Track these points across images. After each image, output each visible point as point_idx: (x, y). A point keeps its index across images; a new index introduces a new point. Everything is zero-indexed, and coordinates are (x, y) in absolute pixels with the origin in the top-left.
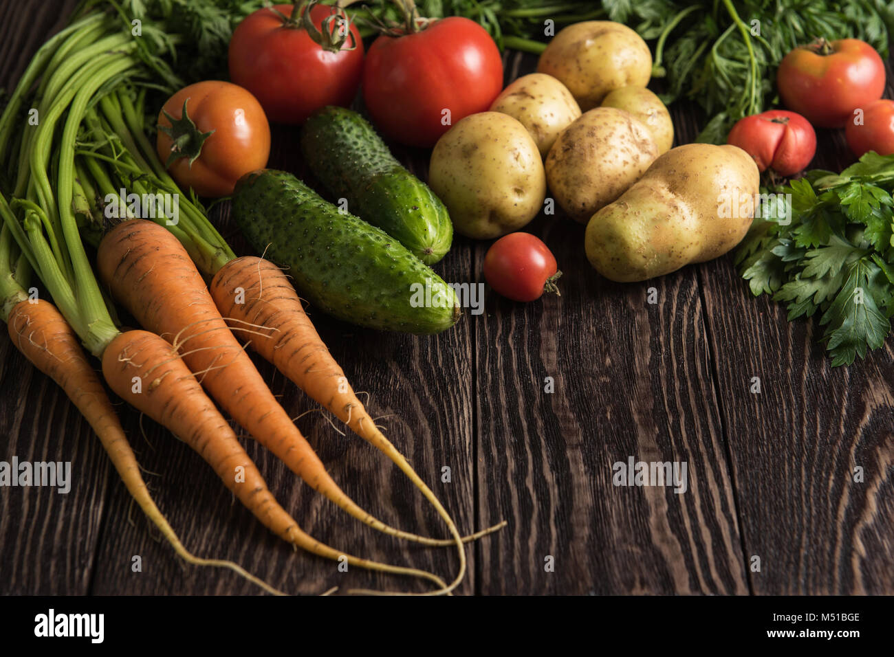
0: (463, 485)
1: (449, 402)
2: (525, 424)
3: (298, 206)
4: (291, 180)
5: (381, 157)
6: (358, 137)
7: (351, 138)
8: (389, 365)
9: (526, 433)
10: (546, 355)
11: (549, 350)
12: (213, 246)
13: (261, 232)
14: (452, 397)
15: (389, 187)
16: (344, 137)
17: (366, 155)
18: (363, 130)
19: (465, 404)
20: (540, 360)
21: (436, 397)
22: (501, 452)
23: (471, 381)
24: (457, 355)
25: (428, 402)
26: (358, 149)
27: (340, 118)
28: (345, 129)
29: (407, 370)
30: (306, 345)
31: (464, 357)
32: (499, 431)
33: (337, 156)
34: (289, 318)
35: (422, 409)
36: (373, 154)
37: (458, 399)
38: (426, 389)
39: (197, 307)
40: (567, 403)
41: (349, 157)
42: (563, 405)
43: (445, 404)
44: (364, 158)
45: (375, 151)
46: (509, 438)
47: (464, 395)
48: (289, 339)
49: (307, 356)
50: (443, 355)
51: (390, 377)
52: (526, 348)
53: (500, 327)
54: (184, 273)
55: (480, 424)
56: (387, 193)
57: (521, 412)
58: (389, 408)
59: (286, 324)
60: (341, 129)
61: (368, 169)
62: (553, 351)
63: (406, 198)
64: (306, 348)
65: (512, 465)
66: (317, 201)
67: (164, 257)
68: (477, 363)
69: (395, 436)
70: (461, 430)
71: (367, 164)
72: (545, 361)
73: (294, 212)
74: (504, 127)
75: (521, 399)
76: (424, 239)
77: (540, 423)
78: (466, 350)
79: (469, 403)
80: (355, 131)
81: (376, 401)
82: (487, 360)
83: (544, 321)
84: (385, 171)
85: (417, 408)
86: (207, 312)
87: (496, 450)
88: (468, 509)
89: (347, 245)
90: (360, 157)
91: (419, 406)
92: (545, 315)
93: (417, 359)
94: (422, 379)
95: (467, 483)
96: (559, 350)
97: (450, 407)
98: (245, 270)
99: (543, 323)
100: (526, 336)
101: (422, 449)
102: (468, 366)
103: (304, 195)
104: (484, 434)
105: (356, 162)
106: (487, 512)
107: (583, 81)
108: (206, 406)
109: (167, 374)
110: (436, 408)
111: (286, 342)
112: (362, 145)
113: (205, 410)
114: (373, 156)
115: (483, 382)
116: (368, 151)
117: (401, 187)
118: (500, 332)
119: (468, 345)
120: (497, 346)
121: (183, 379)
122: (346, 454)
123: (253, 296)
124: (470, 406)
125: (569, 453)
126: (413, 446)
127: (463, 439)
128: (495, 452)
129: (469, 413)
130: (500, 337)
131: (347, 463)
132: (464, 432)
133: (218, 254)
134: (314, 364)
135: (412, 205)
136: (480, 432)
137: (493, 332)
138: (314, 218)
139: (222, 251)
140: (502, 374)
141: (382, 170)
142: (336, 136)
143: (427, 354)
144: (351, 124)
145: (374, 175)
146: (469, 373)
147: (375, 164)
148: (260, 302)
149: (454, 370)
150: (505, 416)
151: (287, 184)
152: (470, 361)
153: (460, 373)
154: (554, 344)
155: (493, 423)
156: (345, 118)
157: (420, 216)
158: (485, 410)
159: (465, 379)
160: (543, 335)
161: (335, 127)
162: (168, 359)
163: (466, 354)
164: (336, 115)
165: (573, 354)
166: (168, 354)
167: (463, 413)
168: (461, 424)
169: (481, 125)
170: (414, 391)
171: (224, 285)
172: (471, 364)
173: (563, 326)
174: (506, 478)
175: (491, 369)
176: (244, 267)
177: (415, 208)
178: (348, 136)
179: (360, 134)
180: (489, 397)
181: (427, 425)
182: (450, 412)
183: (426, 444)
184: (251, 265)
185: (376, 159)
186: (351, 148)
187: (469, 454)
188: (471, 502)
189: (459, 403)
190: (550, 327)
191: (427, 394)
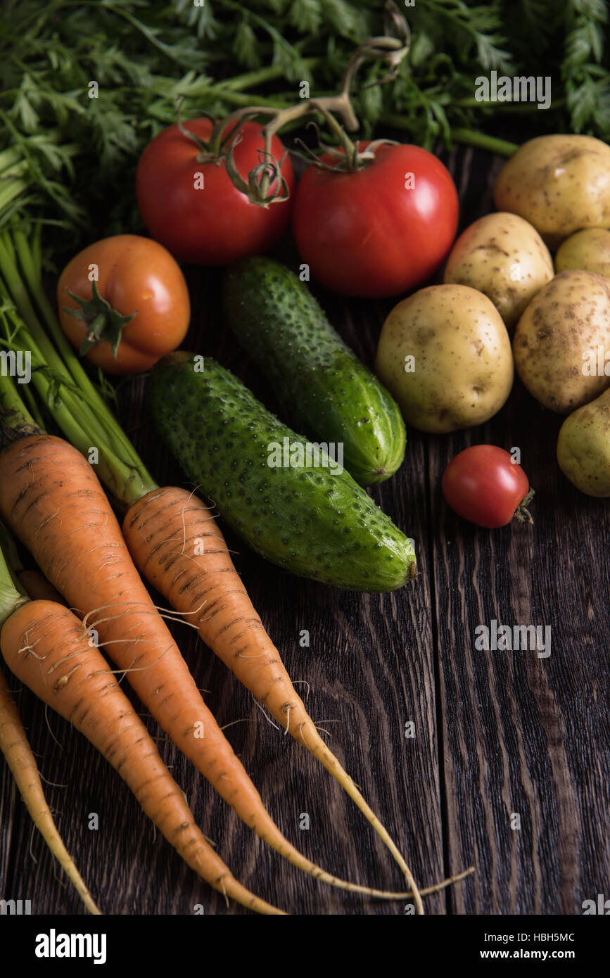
0: (429, 800)
1: (407, 672)
2: (497, 706)
3: (223, 424)
4: (215, 377)
5: (319, 337)
6: (291, 307)
7: (283, 308)
8: (336, 617)
9: (499, 720)
10: (517, 602)
11: (520, 595)
12: (126, 464)
13: (182, 448)
14: (410, 666)
15: (333, 390)
16: (275, 307)
17: (301, 334)
18: (297, 296)
19: (426, 676)
20: (510, 609)
21: (392, 667)
22: (471, 749)
23: (431, 640)
24: (414, 602)
25: (382, 673)
26: (291, 325)
27: (269, 279)
28: (276, 296)
29: (357, 624)
30: (236, 620)
31: (422, 606)
32: (468, 715)
33: (267, 331)
34: (217, 582)
35: (376, 682)
36: (310, 332)
37: (417, 668)
38: (380, 652)
39: (110, 568)
40: (545, 676)
41: (282, 335)
42: (540, 678)
43: (402, 676)
44: (299, 339)
45: (311, 327)
46: (480, 729)
47: (424, 662)
48: (217, 611)
49: (239, 636)
50: (397, 603)
51: (337, 634)
52: (493, 592)
53: (462, 559)
54: (93, 519)
55: (444, 706)
56: (331, 399)
57: (492, 688)
58: (337, 682)
59: (214, 590)
60: (270, 294)
61: (306, 357)
62: (526, 597)
63: (353, 406)
64: (236, 625)
65: (485, 768)
66: (246, 416)
67: (68, 496)
68: (438, 613)
69: (346, 723)
70: (423, 715)
71: (303, 348)
72: (517, 611)
73: (220, 432)
74: (470, 311)
75: (491, 670)
76: (375, 459)
77: (515, 706)
78: (424, 595)
79: (431, 675)
80: (287, 299)
81: (322, 672)
82: (449, 610)
83: (513, 552)
84: (327, 364)
85: (371, 682)
86: (120, 575)
87: (465, 746)
88: (436, 835)
89: (283, 489)
90: (294, 337)
91: (373, 679)
92: (514, 541)
93: (368, 607)
94: (374, 637)
95: (433, 794)
96: (533, 596)
97: (408, 681)
98: (165, 511)
99: (512, 555)
100: (493, 573)
101: (378, 744)
102: (427, 618)
103: (232, 405)
104: (450, 721)
105: (290, 344)
106: (459, 841)
107: (552, 218)
108: (121, 711)
109: (75, 669)
110: (392, 682)
111: (213, 614)
112: (297, 319)
113: (121, 717)
114: (311, 336)
115: (446, 643)
116: (304, 329)
117: (348, 392)
118: (462, 568)
119: (425, 588)
120: (460, 589)
121: (94, 675)
122: (290, 750)
123: (175, 548)
124: (432, 679)
125: (551, 752)
126: (367, 739)
127: (425, 729)
128: (464, 751)
129: (431, 689)
130: (463, 576)
131: (292, 764)
132: (426, 717)
133: (133, 477)
134: (246, 647)
135: (360, 416)
136: (445, 719)
137: (455, 566)
138: (243, 445)
139: (136, 474)
140: (468, 632)
141: (322, 361)
142: (266, 305)
143: (379, 600)
144: (282, 289)
145: (314, 369)
146: (429, 629)
147: (313, 349)
148: (182, 559)
149: (411, 624)
150: (473, 694)
151: (211, 386)
152: (429, 611)
153: (419, 631)
154: (526, 586)
155: (460, 704)
156: (275, 279)
157: (371, 431)
158: (450, 684)
159: (425, 638)
160: (514, 572)
161: (263, 292)
162: (76, 649)
163: (424, 600)
164: (263, 276)
165: (549, 603)
166: (77, 640)
167: (424, 690)
168: (422, 706)
169: (442, 305)
170: (366, 656)
171: (140, 528)
172: (430, 616)
173: (536, 558)
174: (478, 789)
175: (454, 623)
176: (164, 507)
177: (365, 420)
178: (280, 305)
179: (293, 302)
180: (453, 665)
181: (383, 707)
182: (410, 687)
183: (383, 737)
184: (172, 504)
185: (314, 341)
186: (283, 323)
187: (434, 752)
188: (439, 825)
189: (419, 675)
190: (521, 562)
191: (381, 661)
